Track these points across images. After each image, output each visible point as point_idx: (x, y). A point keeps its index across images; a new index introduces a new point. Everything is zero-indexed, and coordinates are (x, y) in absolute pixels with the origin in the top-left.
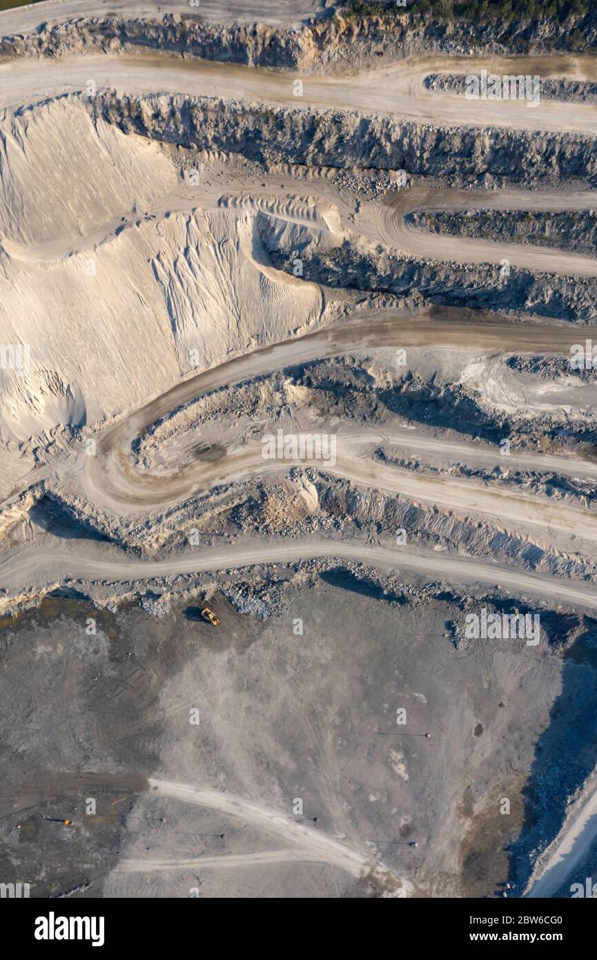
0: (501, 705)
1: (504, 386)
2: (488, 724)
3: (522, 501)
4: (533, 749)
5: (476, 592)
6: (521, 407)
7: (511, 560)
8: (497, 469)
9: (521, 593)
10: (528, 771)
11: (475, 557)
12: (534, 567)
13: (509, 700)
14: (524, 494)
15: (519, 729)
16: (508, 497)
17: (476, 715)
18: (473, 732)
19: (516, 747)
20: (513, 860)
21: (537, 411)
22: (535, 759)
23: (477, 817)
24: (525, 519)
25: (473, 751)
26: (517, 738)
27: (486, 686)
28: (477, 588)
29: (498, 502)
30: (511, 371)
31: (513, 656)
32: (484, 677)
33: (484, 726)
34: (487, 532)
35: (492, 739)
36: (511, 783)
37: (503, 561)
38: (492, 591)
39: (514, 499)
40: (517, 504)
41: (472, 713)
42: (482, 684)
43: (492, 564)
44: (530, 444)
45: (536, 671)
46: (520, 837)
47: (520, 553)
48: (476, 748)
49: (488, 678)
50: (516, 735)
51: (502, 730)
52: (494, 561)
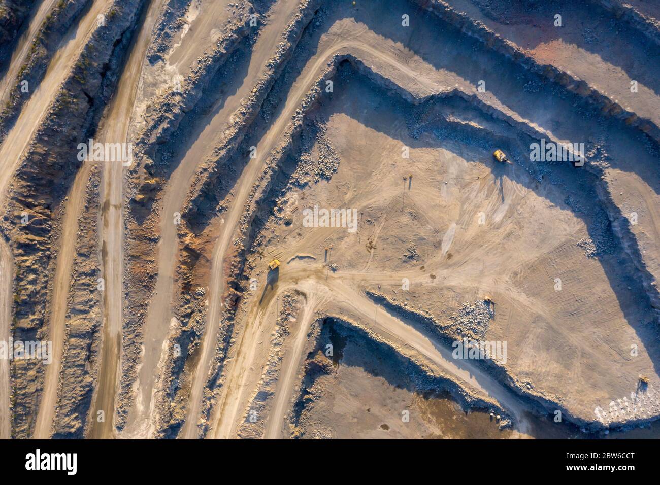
0: (368, 410)
1: (135, 433)
2: (381, 421)
3: (225, 404)
4: (398, 390)
5: (288, 432)
6: (151, 422)
7: (267, 407)
8: (200, 426)
9: (290, 402)
10: (413, 395)
11: (264, 432)
12: (272, 394)
13: (365, 405)
14: (220, 402)
15: (384, 400)
16: (221, 414)
17: (375, 428)
18: (385, 431)
19: (397, 402)
20: (473, 410)
21: (154, 411)
22: (405, 389)
23: (443, 432)
24: (237, 402)
25: (399, 433)
26: (390, 401)
27: (356, 420)
28: (285, 431)
29: (225, 421)
30: (125, 428)
31: (336, 400)
32: (350, 421)
33: (383, 424)
34: (244, 429)
35: (391, 418)
36: (420, 408)
37: (268, 412)
38: (288, 421)
39: (223, 410)
40: (227, 407)
41: (374, 431)
42: (355, 423)
43: (270, 420)
44: (183, 404)
45: (346, 385)
46: (458, 403)
47: (261, 403)
48: (397, 430)
49: (351, 418)
50: (389, 401)
51: (386, 410)
52: (268, 418)
